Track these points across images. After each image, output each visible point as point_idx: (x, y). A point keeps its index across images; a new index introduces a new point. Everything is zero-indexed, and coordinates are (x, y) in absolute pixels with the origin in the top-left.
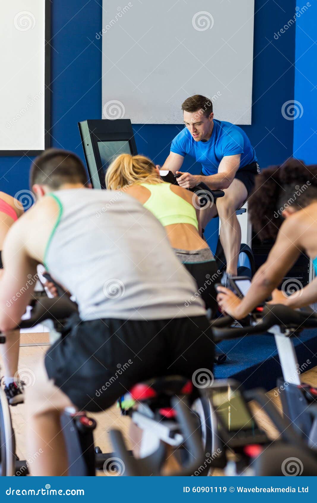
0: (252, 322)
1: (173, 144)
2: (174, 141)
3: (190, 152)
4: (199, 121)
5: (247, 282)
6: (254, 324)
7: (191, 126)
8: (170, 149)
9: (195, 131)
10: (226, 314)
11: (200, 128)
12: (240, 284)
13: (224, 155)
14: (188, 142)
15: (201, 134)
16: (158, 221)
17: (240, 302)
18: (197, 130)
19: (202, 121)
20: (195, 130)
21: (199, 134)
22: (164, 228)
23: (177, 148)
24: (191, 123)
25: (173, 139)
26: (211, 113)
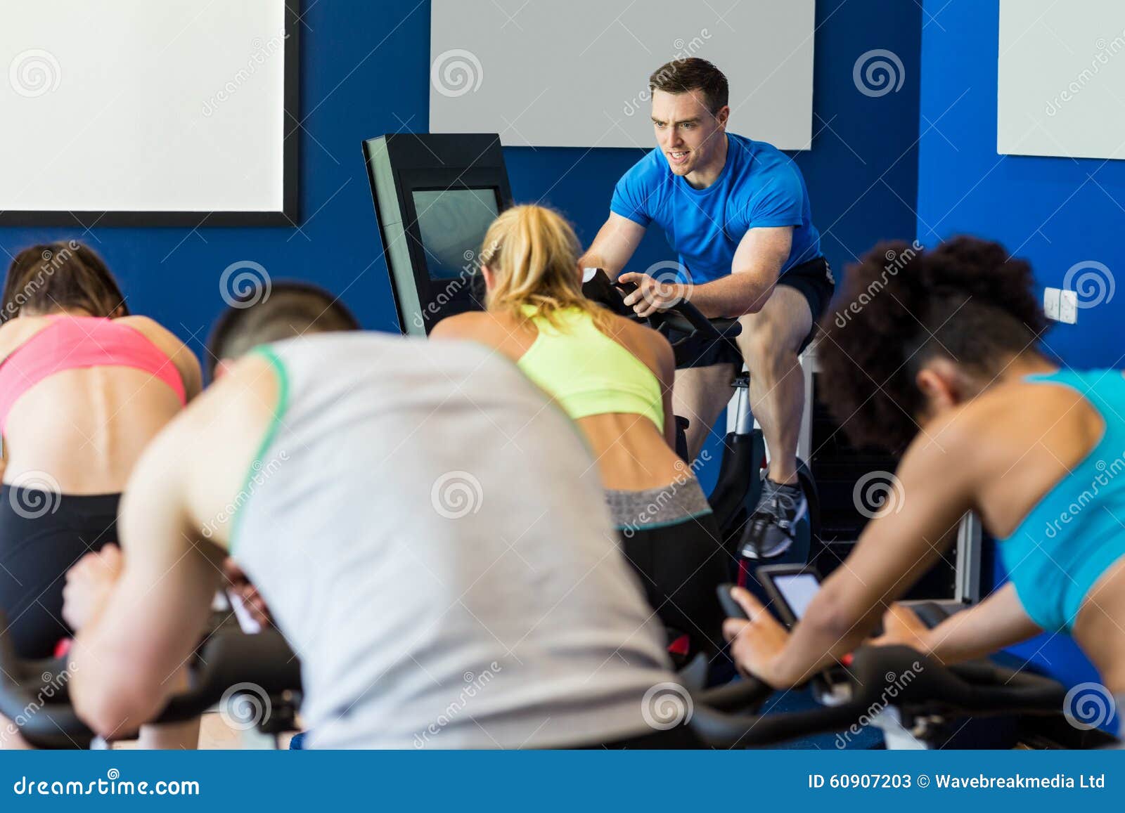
0: (821, 696)
1: (618, 191)
2: (621, 184)
3: (658, 213)
4: (690, 115)
5: (808, 582)
6: (828, 700)
7: (670, 130)
8: (609, 204)
9: (679, 144)
10: (749, 674)
11: (691, 137)
12: (788, 584)
13: (751, 225)
14: (655, 186)
15: (693, 154)
16: (557, 406)
17: (784, 640)
18: (683, 142)
19: (698, 117)
20: (679, 142)
21: (689, 152)
22: (574, 424)
23: (628, 201)
24: (671, 123)
25: (617, 182)
26: (723, 106)
